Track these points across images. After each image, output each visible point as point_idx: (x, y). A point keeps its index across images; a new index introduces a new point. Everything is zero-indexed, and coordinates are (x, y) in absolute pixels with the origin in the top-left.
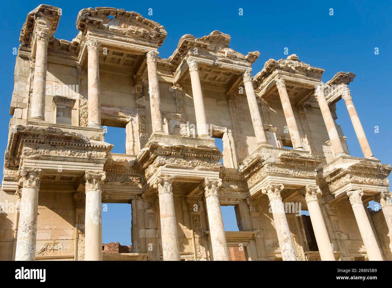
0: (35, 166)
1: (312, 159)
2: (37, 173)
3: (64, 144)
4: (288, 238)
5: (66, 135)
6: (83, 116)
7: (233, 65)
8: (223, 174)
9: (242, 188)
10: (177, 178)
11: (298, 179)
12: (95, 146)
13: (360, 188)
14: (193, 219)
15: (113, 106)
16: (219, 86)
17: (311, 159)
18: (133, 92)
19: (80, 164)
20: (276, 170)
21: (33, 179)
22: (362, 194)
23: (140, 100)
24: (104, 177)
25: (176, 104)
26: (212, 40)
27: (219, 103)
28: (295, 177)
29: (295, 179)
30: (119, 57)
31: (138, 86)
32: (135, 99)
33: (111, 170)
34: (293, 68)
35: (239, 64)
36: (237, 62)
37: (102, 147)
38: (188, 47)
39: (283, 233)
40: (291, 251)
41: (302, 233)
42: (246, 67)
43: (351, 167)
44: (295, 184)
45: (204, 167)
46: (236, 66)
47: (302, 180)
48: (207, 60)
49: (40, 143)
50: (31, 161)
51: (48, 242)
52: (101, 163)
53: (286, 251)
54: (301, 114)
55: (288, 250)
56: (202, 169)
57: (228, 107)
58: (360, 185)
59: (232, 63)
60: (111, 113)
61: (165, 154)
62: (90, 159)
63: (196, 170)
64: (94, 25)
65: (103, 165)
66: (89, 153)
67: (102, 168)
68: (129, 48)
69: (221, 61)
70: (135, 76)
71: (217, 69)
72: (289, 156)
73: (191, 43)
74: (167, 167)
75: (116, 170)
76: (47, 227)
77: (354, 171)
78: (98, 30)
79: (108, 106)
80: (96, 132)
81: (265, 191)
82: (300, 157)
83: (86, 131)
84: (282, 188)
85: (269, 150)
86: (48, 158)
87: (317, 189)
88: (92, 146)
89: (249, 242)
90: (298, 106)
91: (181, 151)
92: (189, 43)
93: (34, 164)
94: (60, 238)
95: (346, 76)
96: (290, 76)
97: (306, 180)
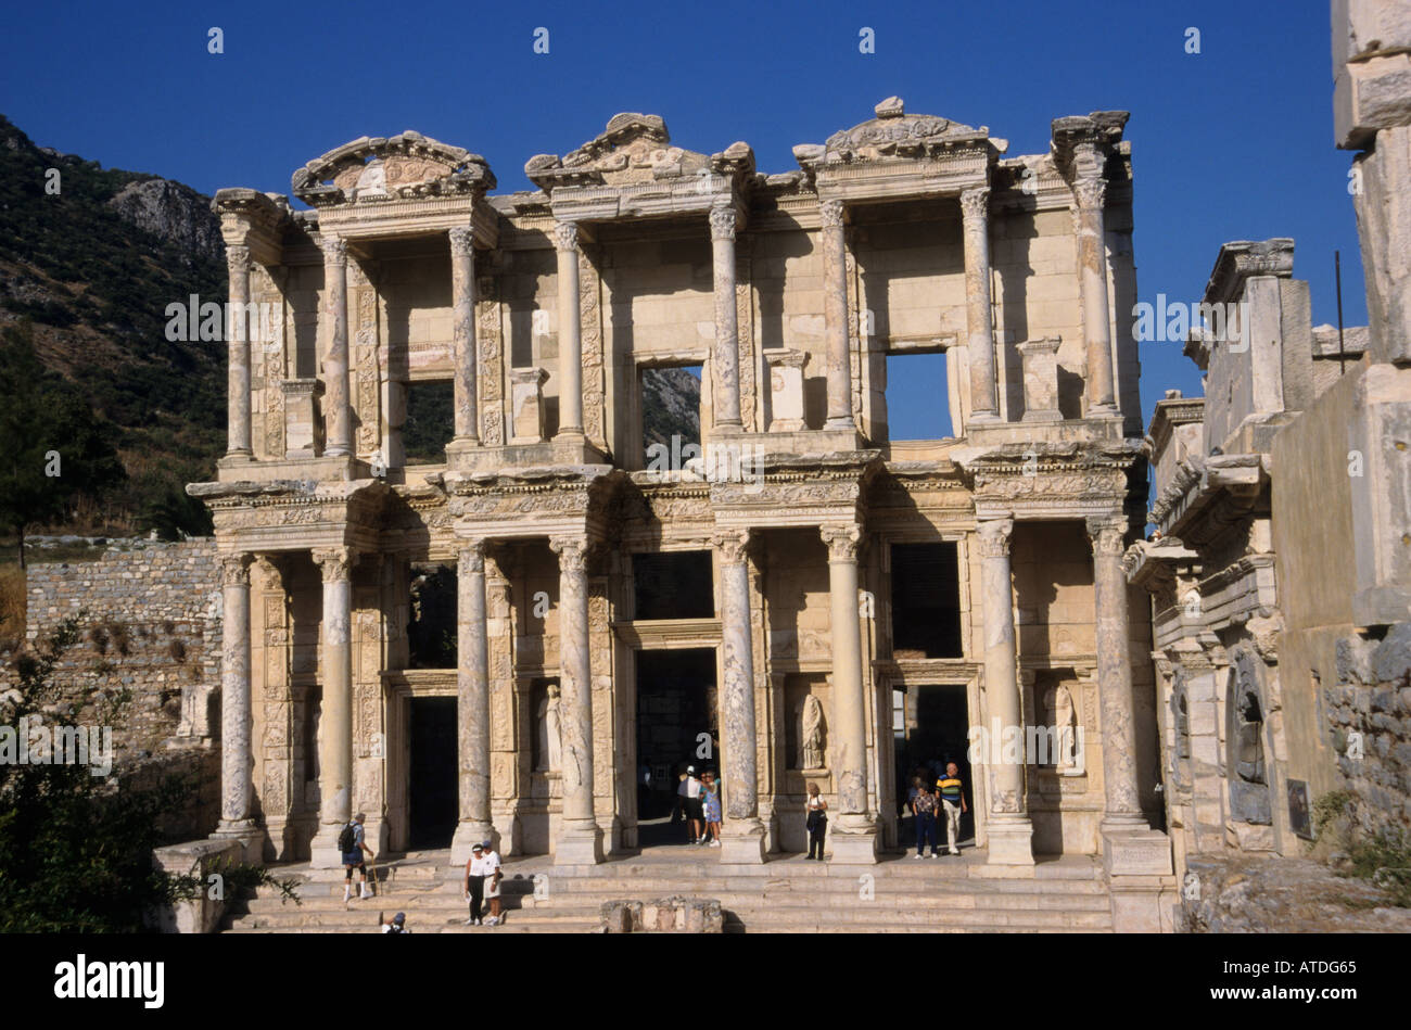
0: (235, 547)
6: (366, 385)
7: (675, 200)
11: (800, 511)
12: (324, 499)
13: (1008, 512)
17: (831, 460)
19: (304, 535)
21: (232, 571)
22: (1008, 531)
24: (343, 556)
26: (615, 142)
28: (788, 508)
29: (788, 512)
34: (873, 154)
35: (689, 195)
36: (684, 190)
37: (337, 498)
40: (734, 686)
43: (981, 459)
45: (548, 513)
46: (680, 200)
47: (810, 511)
48: (599, 208)
49: (235, 505)
52: (339, 530)
53: (727, 685)
56: (542, 517)
58: (1008, 505)
59: (670, 196)
61: (460, 494)
62: (319, 526)
63: (530, 519)
65: (342, 533)
66: (317, 511)
67: (342, 539)
68: (407, 232)
69: (640, 198)
74: (467, 521)
77: (992, 468)
78: (337, 206)
83: (315, 466)
84: (745, 539)
86: (251, 531)
87: (850, 533)
88: (319, 499)
91: (493, 484)
93: (232, 545)
97: (823, 511)
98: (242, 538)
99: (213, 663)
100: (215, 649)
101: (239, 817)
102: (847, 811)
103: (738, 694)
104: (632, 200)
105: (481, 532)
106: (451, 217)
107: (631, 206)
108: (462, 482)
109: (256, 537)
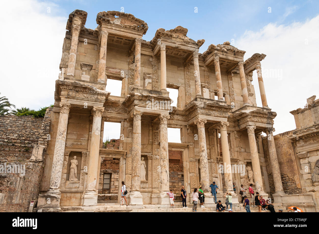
0: (67, 102)
1: (227, 107)
2: (68, 106)
3: (83, 91)
4: (204, 150)
5: (83, 86)
7: (187, 47)
8: (175, 111)
9: (185, 119)
10: (144, 113)
11: (217, 117)
12: (99, 93)
13: (255, 124)
14: (155, 134)
15: (115, 68)
16: (181, 59)
18: (128, 61)
19: (91, 102)
20: (203, 111)
22: (255, 128)
23: (132, 65)
24: (103, 110)
25: (152, 69)
26: (177, 32)
27: (179, 69)
28: (214, 116)
30: (120, 40)
31: (131, 57)
32: (129, 65)
33: (110, 105)
34: (225, 50)
35: (191, 47)
36: (190, 46)
37: (103, 94)
38: (161, 36)
39: (202, 147)
41: (217, 146)
42: (195, 49)
43: (251, 112)
44: (214, 120)
47: (219, 118)
48: (172, 44)
49: (70, 89)
50: (65, 99)
51: (75, 140)
52: (102, 103)
53: (202, 157)
54: (230, 77)
55: (203, 156)
57: (184, 71)
58: (255, 123)
60: (114, 72)
61: (138, 99)
62: (96, 100)
64: (106, 22)
65: (103, 104)
66: (97, 96)
67: (103, 105)
68: (125, 36)
69: (180, 45)
70: (130, 51)
71: (177, 49)
72: (212, 104)
73: (163, 33)
74: (139, 106)
75: (113, 105)
76: (74, 133)
77: (253, 114)
78: (108, 24)
79: (113, 68)
80: (101, 85)
81: (196, 123)
82: (219, 105)
83: (96, 84)
84: (206, 122)
85: (202, 100)
86: (73, 98)
87: (227, 124)
88: (98, 93)
89: (185, 149)
90: (228, 72)
91: (148, 98)
92: (161, 34)
93: (66, 101)
94: (81, 139)
95: (259, 56)
96: (223, 55)
97: (221, 118)
98: (70, 100)
99: (42, 140)
100: (44, 136)
101: (57, 187)
102: (231, 190)
103: (206, 159)
104: (179, 44)
105: (142, 110)
106: (137, 36)
107: (179, 46)
108: (140, 96)
109: (75, 100)
